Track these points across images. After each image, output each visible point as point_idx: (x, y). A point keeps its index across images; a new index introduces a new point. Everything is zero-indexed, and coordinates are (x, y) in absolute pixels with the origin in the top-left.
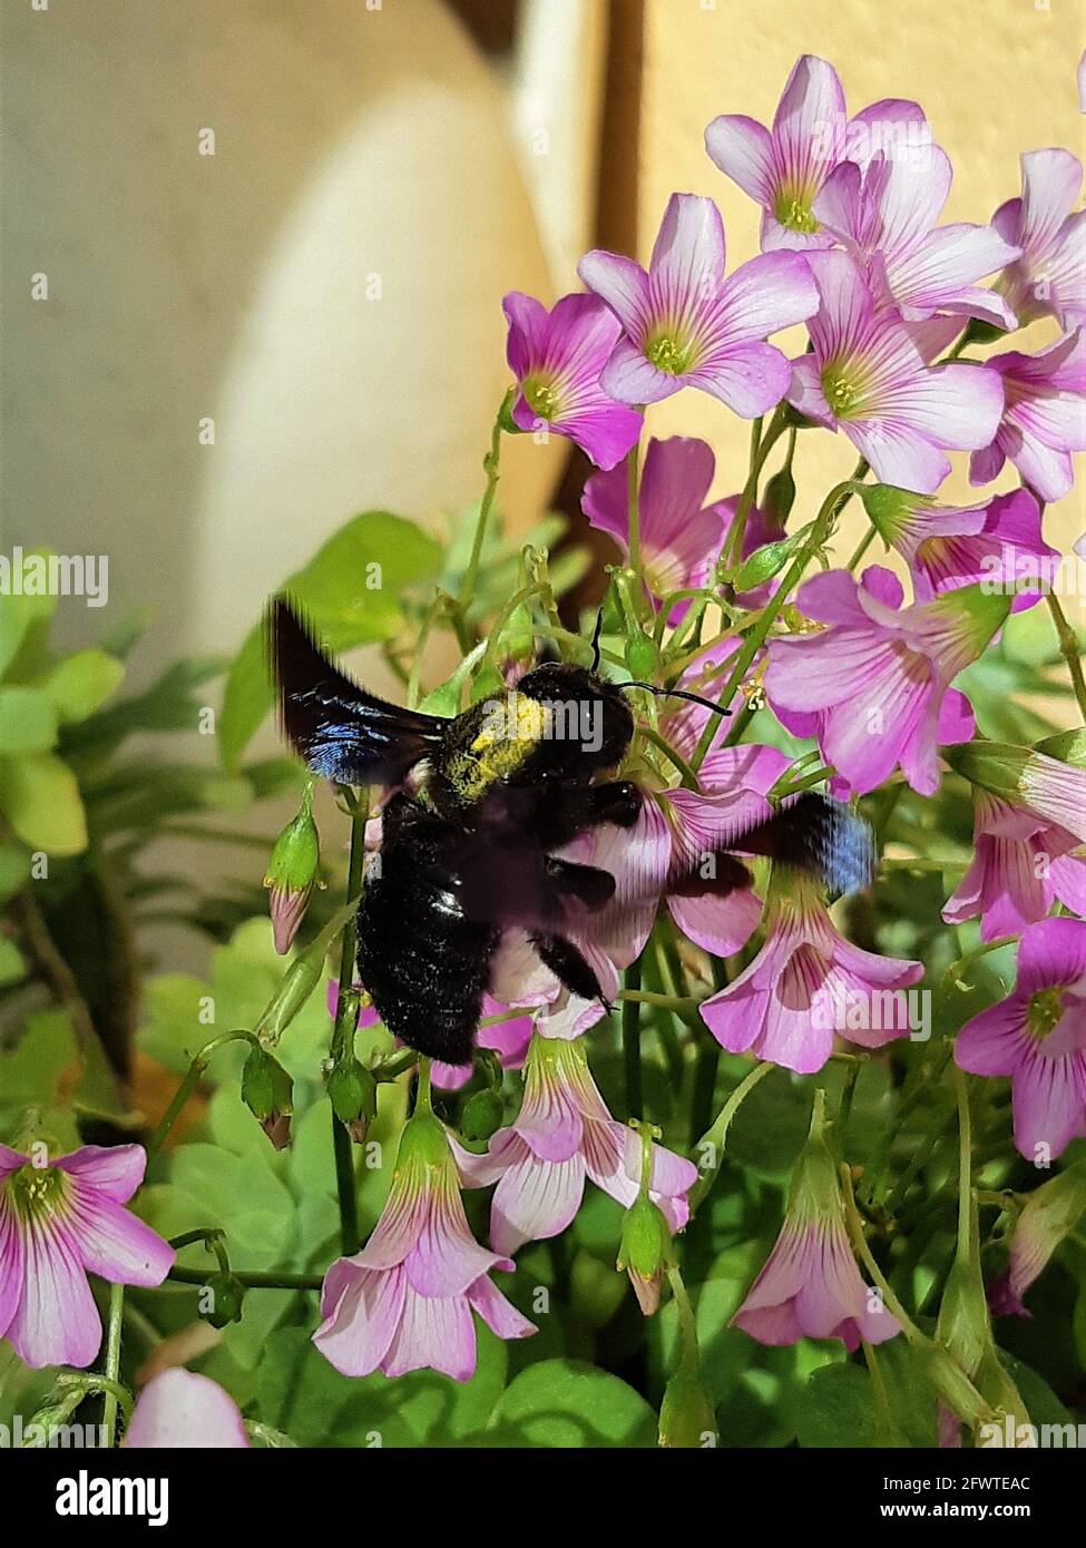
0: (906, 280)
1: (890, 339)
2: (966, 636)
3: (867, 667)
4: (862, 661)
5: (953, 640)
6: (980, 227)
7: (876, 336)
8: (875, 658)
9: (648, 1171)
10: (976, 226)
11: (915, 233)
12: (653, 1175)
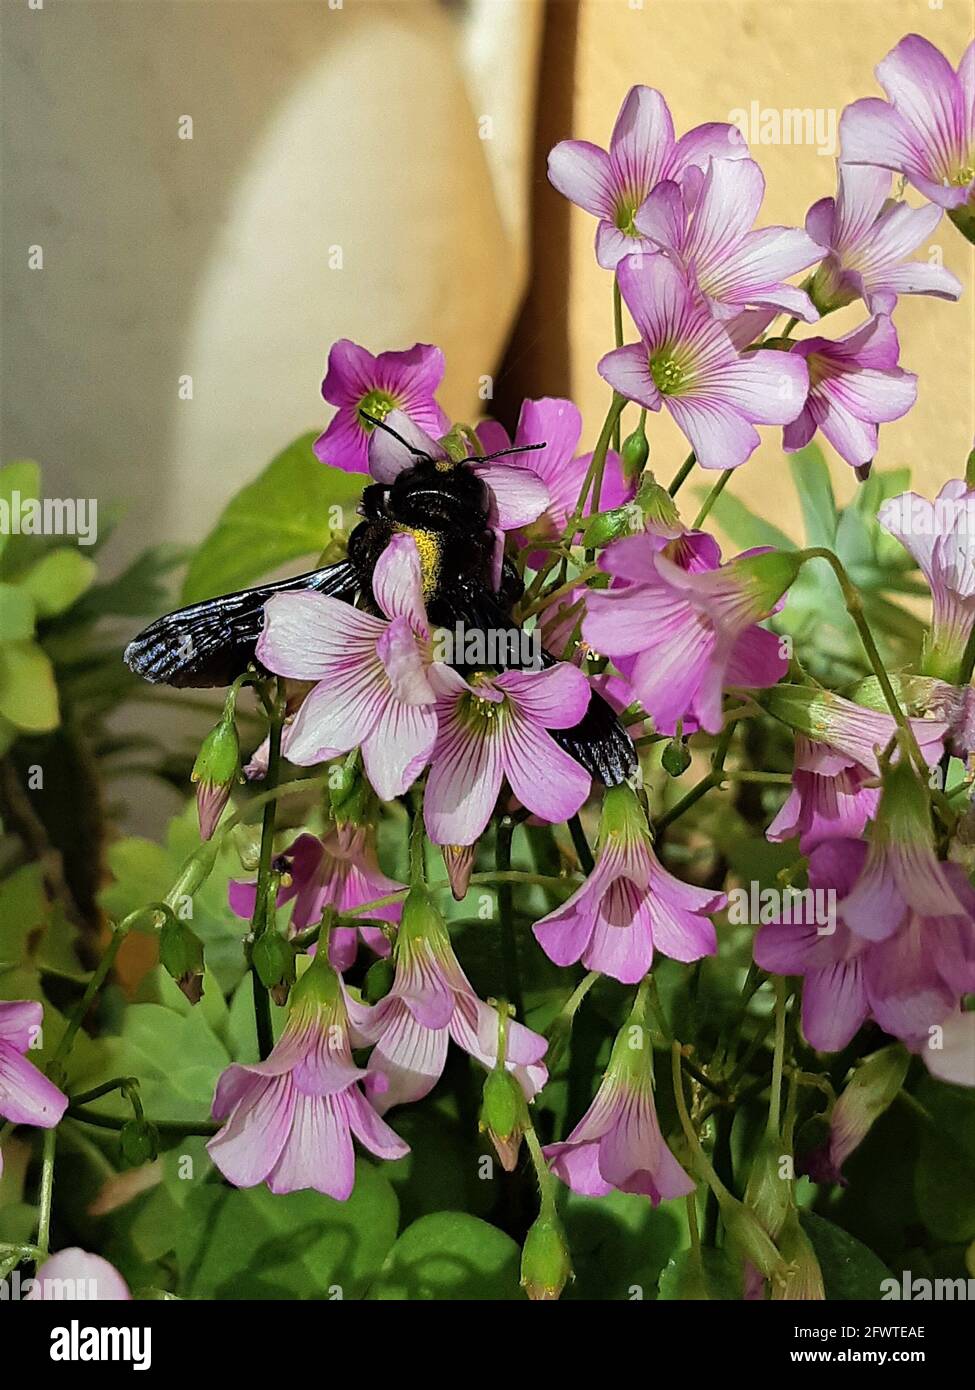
0: (727, 275)
1: (710, 327)
2: (753, 598)
3: (671, 620)
4: (665, 615)
5: (742, 600)
6: (791, 229)
7: (698, 325)
8: (676, 613)
9: (504, 1043)
10: (787, 229)
11: (734, 237)
12: (508, 1047)
